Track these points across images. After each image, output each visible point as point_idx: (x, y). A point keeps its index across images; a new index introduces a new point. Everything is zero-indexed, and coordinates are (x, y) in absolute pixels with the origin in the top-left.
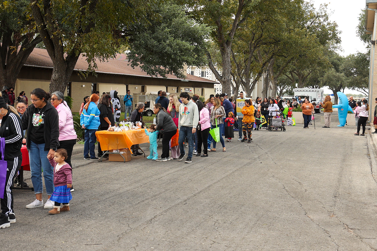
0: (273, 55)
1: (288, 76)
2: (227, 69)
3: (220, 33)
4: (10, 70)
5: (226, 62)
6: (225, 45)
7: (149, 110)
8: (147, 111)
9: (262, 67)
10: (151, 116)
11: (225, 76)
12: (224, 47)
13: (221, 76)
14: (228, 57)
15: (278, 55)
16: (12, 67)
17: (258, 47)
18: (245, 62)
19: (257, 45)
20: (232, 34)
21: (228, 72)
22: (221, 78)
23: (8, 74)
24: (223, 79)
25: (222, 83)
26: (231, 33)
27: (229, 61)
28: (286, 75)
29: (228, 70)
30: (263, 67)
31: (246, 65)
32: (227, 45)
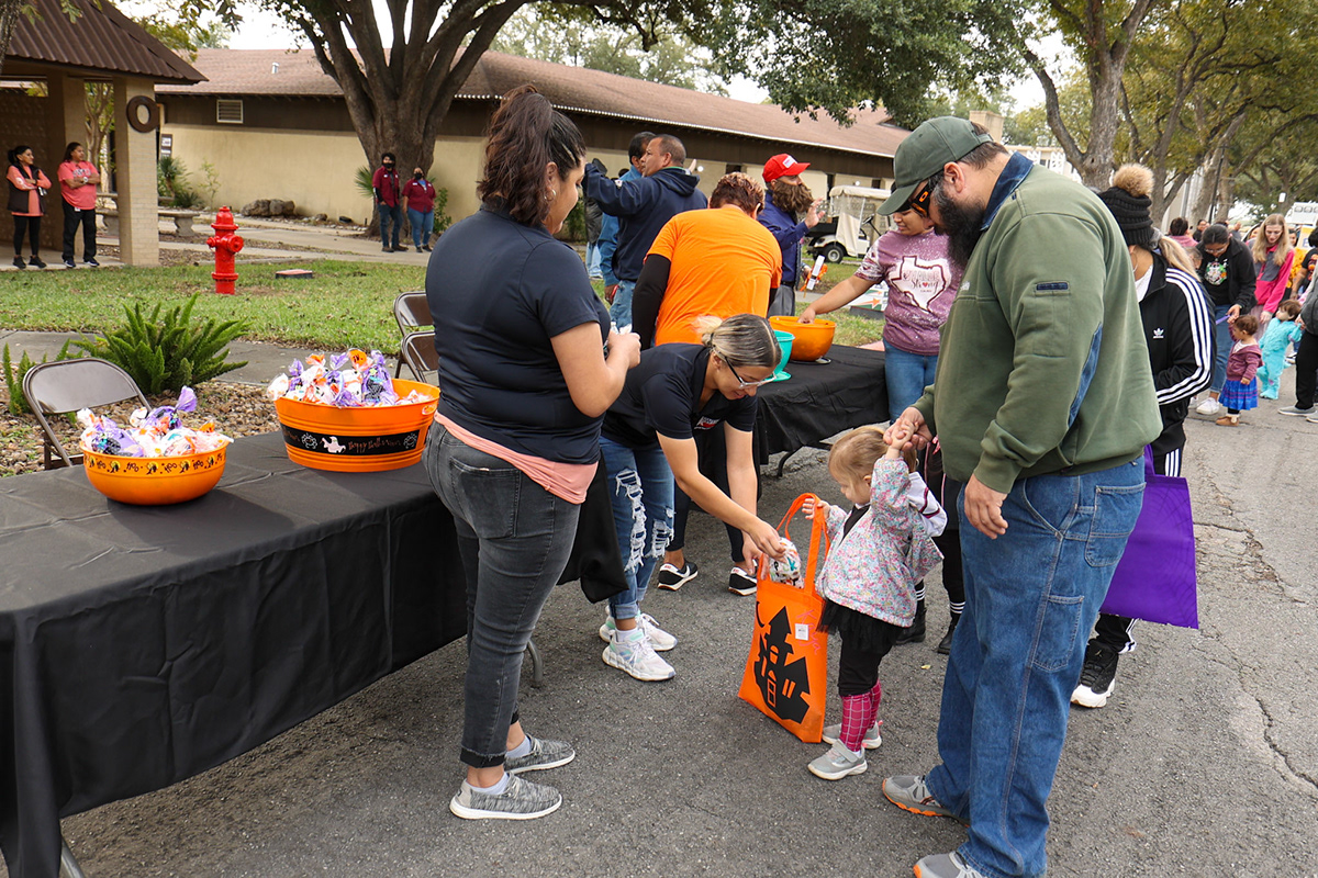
0: (1246, 104)
1: (1253, 178)
2: (1103, 133)
3: (1094, 19)
4: (408, 101)
5: (1102, 110)
6: (1107, 58)
7: (832, 243)
8: (827, 245)
9: (1208, 139)
10: (838, 262)
11: (1094, 152)
12: (1102, 64)
13: (1083, 154)
14: (1111, 94)
15: (1264, 104)
16: (412, 92)
17: (1203, 80)
18: (1158, 121)
19: (1201, 71)
20: (1134, 22)
21: (1107, 143)
22: (1083, 160)
23: (402, 114)
24: (1088, 162)
25: (1084, 174)
26: (1131, 20)
27: (1111, 107)
28: (1249, 175)
29: (1106, 135)
30: (1212, 137)
31: (1160, 132)
32: (1112, 57)
